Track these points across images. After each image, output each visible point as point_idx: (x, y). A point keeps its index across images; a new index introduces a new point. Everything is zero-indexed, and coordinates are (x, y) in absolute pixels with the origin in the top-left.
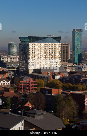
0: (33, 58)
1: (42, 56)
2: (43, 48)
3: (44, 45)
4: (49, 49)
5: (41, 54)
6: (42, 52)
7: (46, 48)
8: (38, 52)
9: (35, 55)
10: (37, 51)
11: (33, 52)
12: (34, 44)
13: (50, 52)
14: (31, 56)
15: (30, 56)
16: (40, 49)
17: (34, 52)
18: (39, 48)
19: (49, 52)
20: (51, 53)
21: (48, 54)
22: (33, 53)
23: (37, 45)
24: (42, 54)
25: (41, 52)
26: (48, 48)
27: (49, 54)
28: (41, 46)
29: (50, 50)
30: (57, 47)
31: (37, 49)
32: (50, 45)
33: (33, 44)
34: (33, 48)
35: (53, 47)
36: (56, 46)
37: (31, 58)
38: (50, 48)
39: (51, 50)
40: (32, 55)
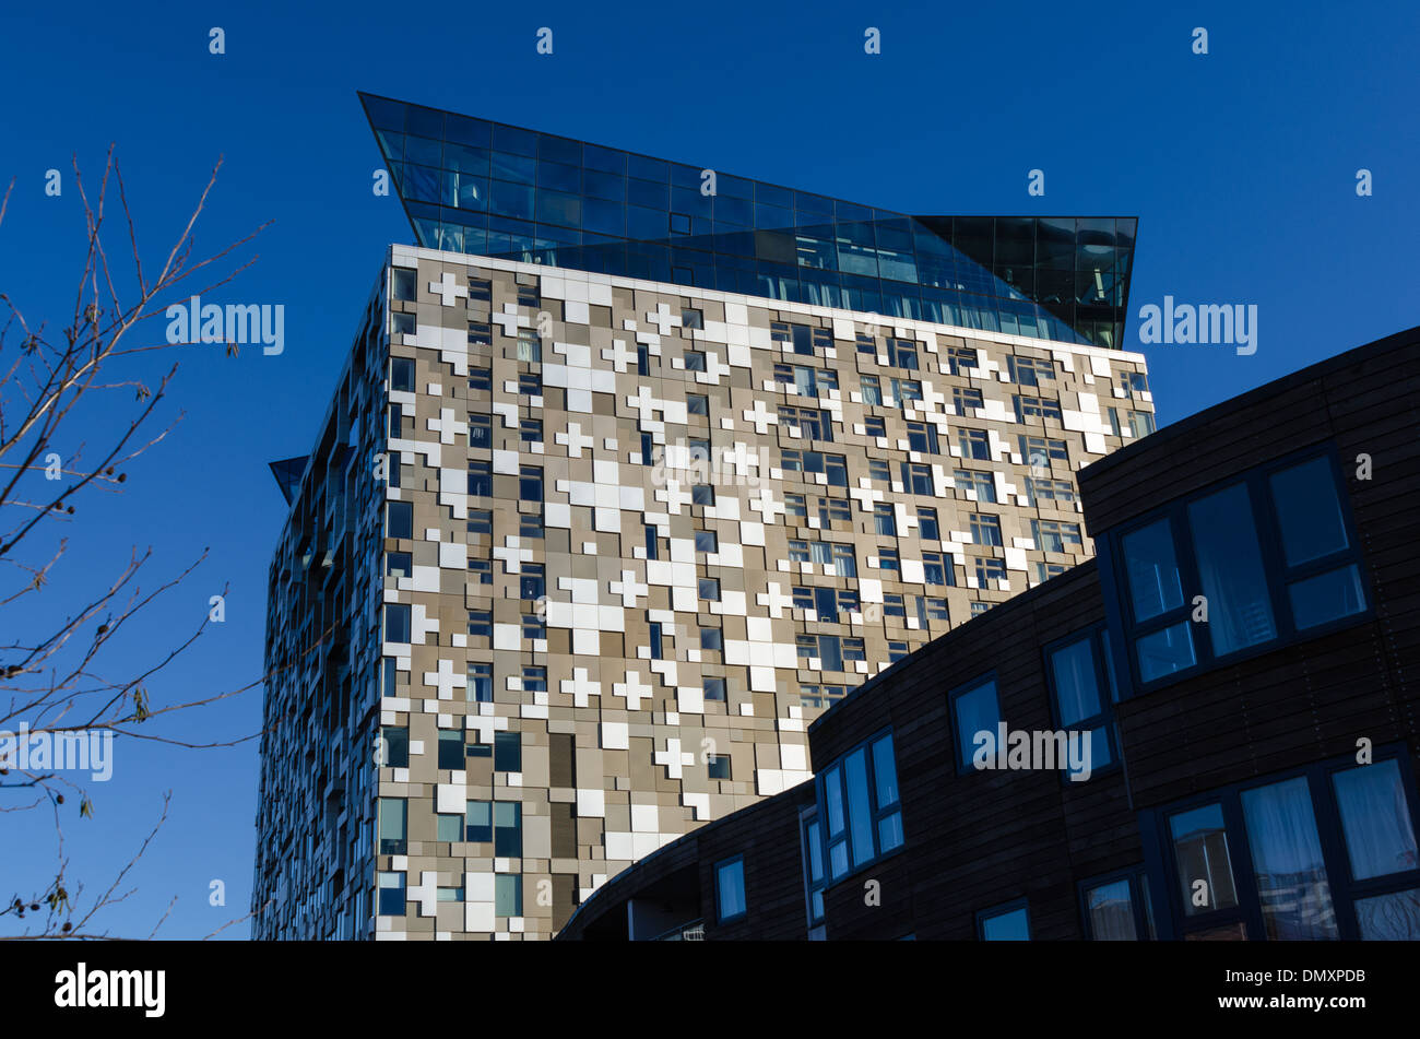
0: (508, 636)
1: (732, 603)
2: (763, 417)
3: (763, 338)
4: (895, 441)
5: (707, 541)
6: (725, 509)
7: (820, 424)
8: (636, 499)
9: (555, 562)
10: (606, 469)
11: (506, 461)
12: (531, 297)
13: (930, 528)
14: (425, 578)
15: (404, 563)
16: (677, 412)
17: (532, 485)
18: (644, 401)
19: (906, 520)
20: (957, 543)
21: (891, 559)
22: (507, 509)
23: (603, 315)
24: (729, 556)
25: (704, 494)
26: (876, 427)
27: (913, 570)
28: (696, 360)
29: (921, 482)
30: (1072, 419)
31: (605, 403)
32: (905, 353)
33: (481, 289)
34: (482, 379)
35: (996, 411)
36: (1054, 409)
37: (422, 623)
38: (924, 436)
39: (942, 481)
40: (456, 555)
